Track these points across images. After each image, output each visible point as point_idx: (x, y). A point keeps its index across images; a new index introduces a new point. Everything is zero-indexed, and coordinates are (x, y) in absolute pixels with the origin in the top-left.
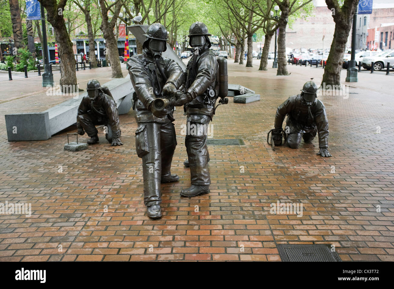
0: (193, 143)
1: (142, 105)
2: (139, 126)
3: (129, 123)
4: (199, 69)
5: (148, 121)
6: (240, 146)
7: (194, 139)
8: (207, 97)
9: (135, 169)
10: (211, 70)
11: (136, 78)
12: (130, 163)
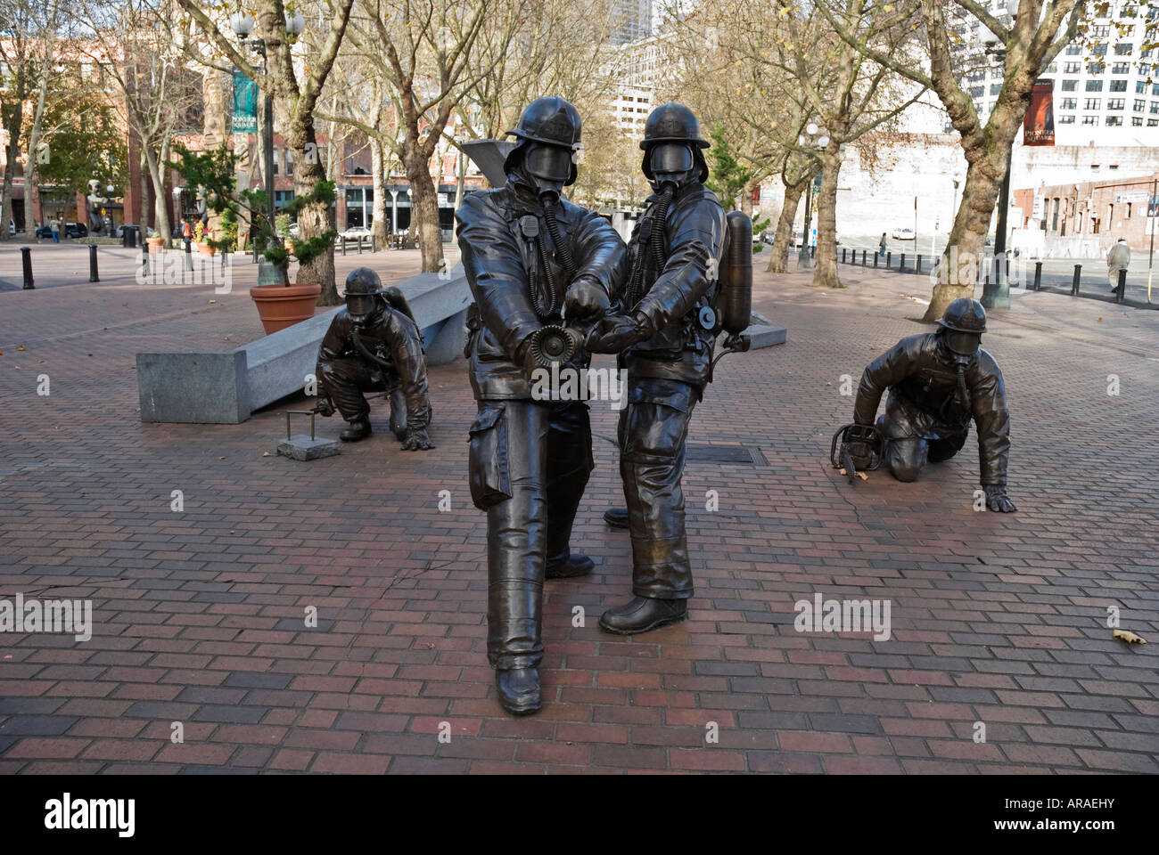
0: (645, 469)
1: (495, 344)
2: (481, 410)
4: (674, 244)
5: (512, 397)
6: (758, 467)
7: (647, 456)
8: (691, 329)
10: (711, 247)
11: (480, 261)
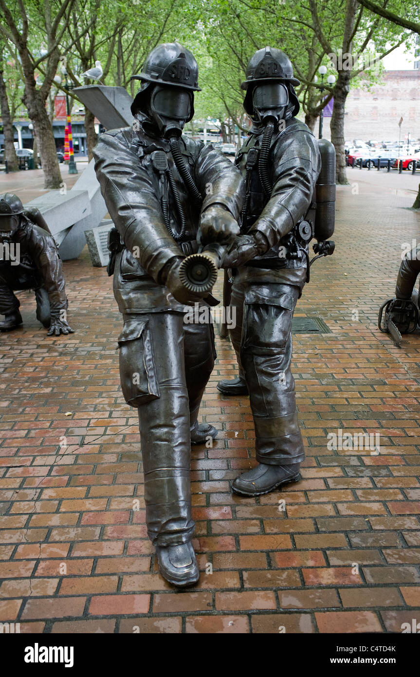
0: (263, 359)
1: (136, 264)
2: (127, 322)
3: (81, 280)
5: (154, 311)
6: (324, 335)
7: (265, 350)
8: (293, 240)
9: (107, 401)
10: (310, 171)
11: (120, 193)
12: (92, 382)
